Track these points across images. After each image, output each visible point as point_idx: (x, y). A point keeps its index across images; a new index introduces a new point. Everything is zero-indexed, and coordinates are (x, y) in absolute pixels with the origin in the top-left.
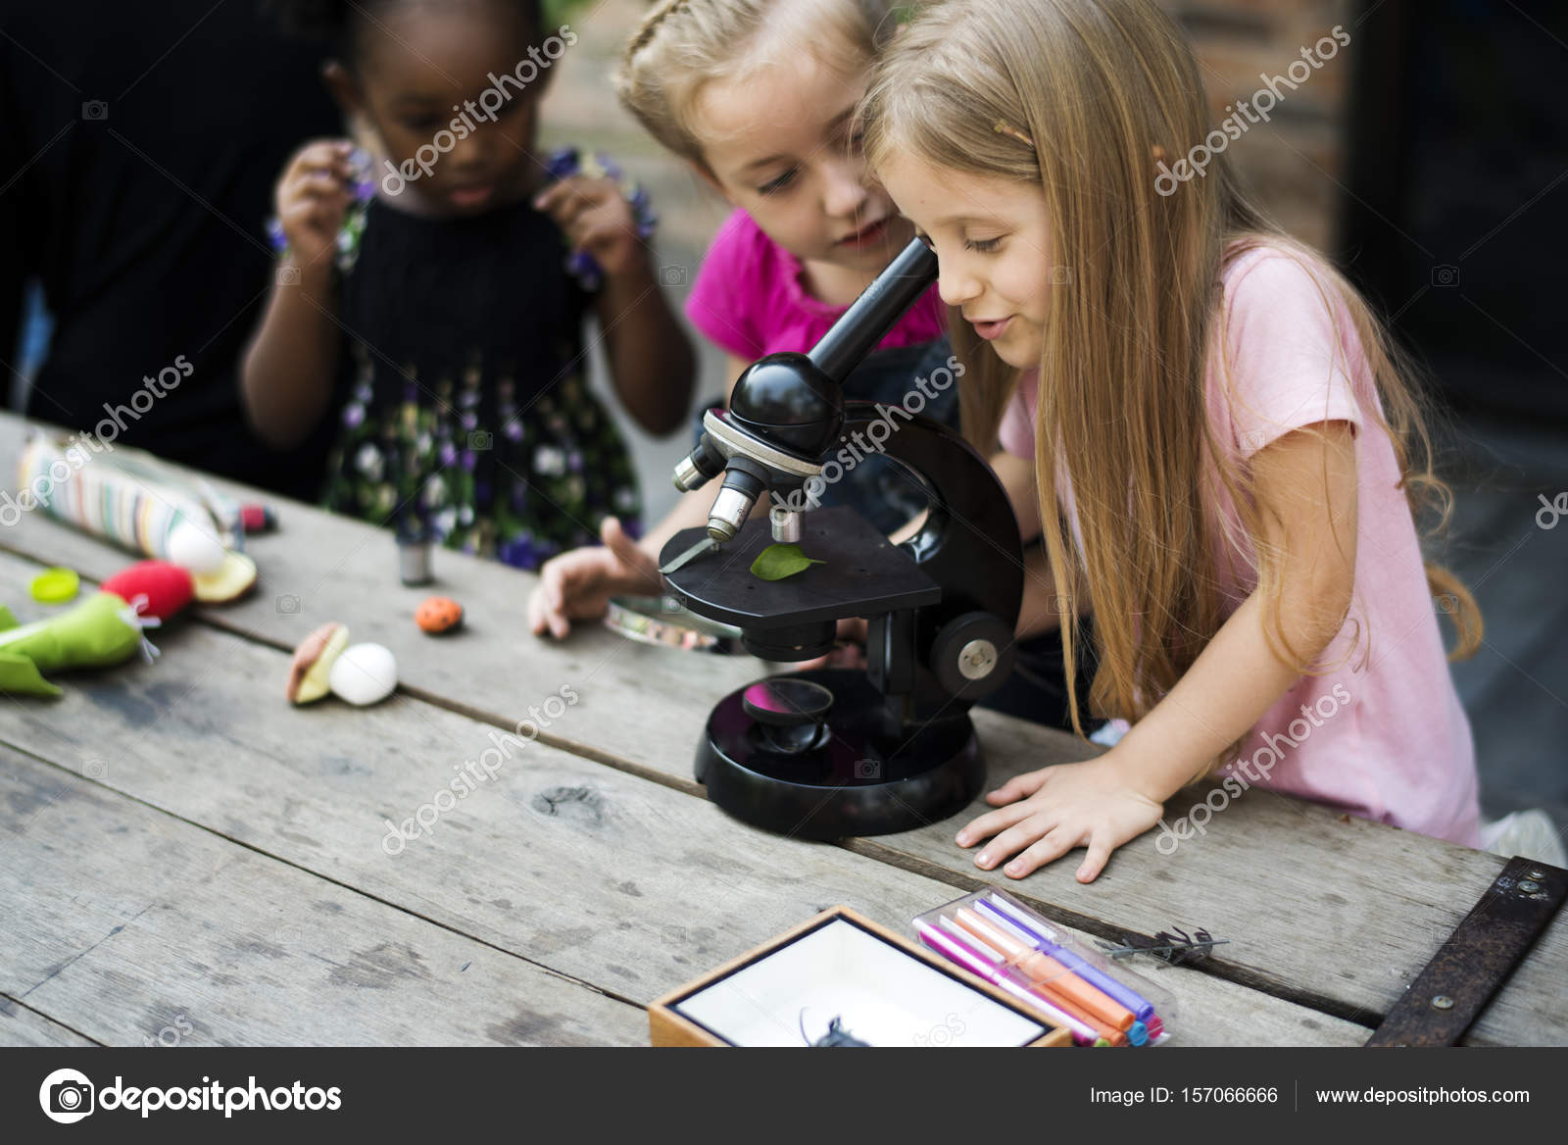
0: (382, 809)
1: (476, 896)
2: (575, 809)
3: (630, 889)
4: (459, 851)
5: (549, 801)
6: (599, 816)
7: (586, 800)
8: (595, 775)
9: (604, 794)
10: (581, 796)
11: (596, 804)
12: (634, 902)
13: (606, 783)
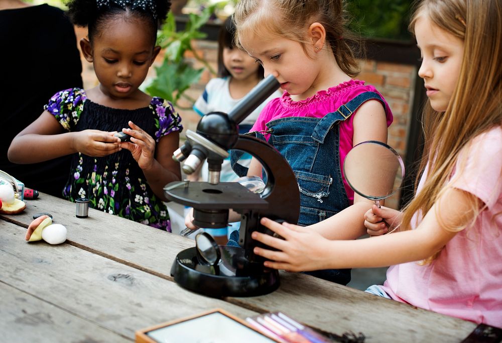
0: (51, 274)
1: (79, 302)
2: (124, 280)
3: (139, 305)
4: (76, 288)
5: (114, 277)
6: (132, 283)
7: (128, 278)
8: (133, 272)
9: (135, 277)
10: (127, 277)
11: (132, 280)
12: (140, 309)
13: (136, 273)
